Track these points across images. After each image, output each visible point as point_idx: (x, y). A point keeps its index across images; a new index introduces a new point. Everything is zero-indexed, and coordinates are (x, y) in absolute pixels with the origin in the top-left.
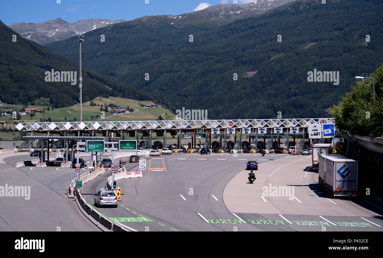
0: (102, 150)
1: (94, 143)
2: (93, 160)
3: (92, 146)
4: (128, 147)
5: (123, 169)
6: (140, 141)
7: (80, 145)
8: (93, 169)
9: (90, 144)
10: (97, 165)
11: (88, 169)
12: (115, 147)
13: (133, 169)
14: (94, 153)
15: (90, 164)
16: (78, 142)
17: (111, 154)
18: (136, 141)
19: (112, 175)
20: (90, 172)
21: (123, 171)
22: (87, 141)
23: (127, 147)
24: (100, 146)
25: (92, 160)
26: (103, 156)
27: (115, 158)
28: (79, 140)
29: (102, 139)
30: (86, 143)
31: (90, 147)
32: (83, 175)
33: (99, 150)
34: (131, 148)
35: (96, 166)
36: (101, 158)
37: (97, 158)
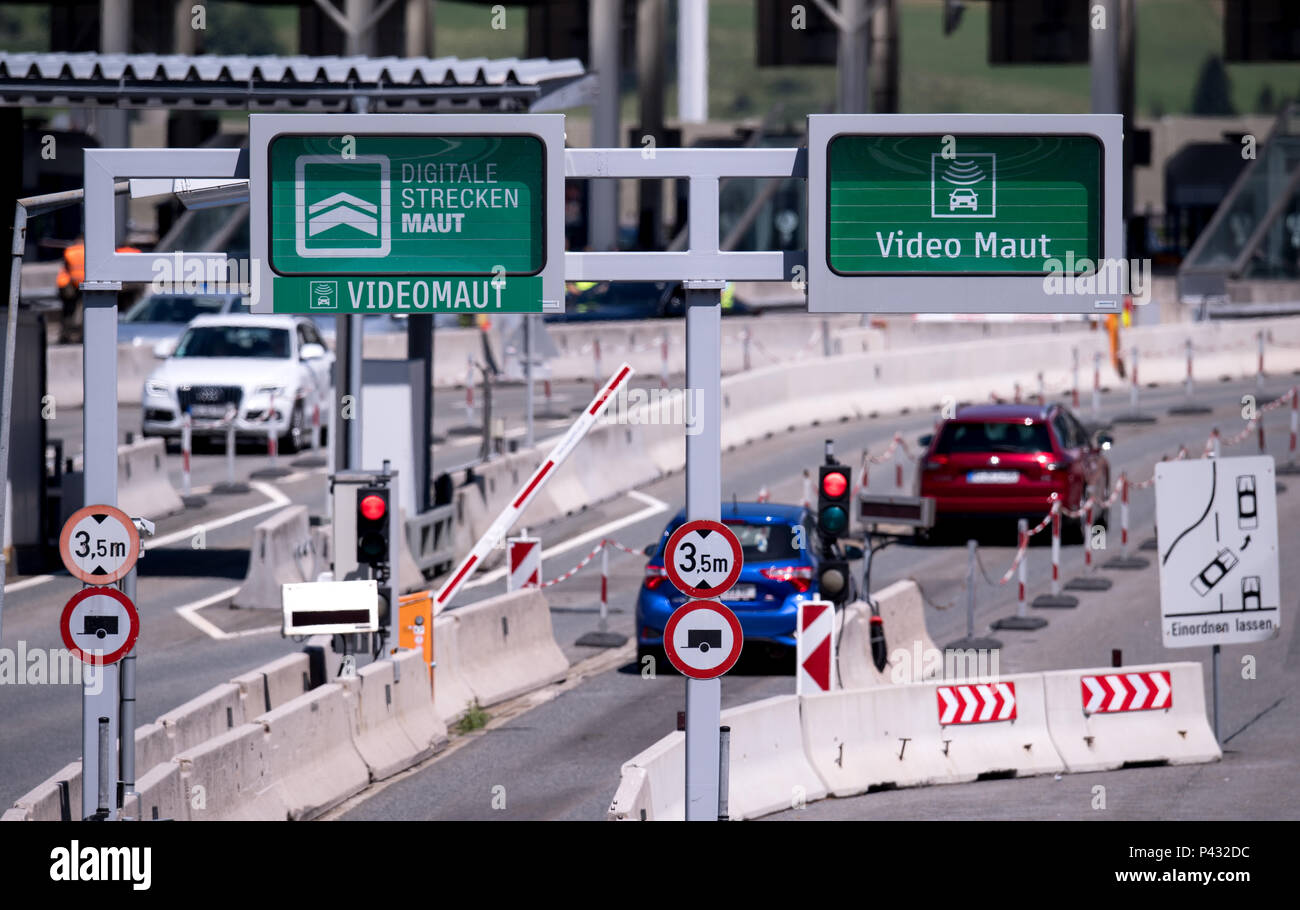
0: (523, 294)
1: (372, 174)
2: (369, 460)
3: (343, 210)
4: (965, 230)
5: (876, 628)
6: (1173, 134)
7: (141, 190)
8: (361, 616)
9: (314, 174)
10: (431, 558)
11: (276, 616)
12: (745, 244)
13: (1057, 618)
14: (386, 343)
15: (304, 536)
16: (95, 144)
17: (676, 362)
18: (1108, 128)
19: (682, 723)
20: (316, 675)
21: (880, 657)
22: (265, 126)
23: (942, 230)
24: (475, 218)
25: (345, 461)
26: (537, 400)
27: (734, 432)
28: (114, 115)
29: (523, 102)
30: (243, 170)
31: (312, 242)
32: (184, 725)
33: (464, 295)
34: (1012, 248)
35: (404, 564)
36: (498, 429)
37: (425, 440)
